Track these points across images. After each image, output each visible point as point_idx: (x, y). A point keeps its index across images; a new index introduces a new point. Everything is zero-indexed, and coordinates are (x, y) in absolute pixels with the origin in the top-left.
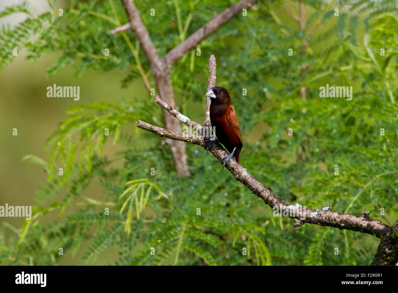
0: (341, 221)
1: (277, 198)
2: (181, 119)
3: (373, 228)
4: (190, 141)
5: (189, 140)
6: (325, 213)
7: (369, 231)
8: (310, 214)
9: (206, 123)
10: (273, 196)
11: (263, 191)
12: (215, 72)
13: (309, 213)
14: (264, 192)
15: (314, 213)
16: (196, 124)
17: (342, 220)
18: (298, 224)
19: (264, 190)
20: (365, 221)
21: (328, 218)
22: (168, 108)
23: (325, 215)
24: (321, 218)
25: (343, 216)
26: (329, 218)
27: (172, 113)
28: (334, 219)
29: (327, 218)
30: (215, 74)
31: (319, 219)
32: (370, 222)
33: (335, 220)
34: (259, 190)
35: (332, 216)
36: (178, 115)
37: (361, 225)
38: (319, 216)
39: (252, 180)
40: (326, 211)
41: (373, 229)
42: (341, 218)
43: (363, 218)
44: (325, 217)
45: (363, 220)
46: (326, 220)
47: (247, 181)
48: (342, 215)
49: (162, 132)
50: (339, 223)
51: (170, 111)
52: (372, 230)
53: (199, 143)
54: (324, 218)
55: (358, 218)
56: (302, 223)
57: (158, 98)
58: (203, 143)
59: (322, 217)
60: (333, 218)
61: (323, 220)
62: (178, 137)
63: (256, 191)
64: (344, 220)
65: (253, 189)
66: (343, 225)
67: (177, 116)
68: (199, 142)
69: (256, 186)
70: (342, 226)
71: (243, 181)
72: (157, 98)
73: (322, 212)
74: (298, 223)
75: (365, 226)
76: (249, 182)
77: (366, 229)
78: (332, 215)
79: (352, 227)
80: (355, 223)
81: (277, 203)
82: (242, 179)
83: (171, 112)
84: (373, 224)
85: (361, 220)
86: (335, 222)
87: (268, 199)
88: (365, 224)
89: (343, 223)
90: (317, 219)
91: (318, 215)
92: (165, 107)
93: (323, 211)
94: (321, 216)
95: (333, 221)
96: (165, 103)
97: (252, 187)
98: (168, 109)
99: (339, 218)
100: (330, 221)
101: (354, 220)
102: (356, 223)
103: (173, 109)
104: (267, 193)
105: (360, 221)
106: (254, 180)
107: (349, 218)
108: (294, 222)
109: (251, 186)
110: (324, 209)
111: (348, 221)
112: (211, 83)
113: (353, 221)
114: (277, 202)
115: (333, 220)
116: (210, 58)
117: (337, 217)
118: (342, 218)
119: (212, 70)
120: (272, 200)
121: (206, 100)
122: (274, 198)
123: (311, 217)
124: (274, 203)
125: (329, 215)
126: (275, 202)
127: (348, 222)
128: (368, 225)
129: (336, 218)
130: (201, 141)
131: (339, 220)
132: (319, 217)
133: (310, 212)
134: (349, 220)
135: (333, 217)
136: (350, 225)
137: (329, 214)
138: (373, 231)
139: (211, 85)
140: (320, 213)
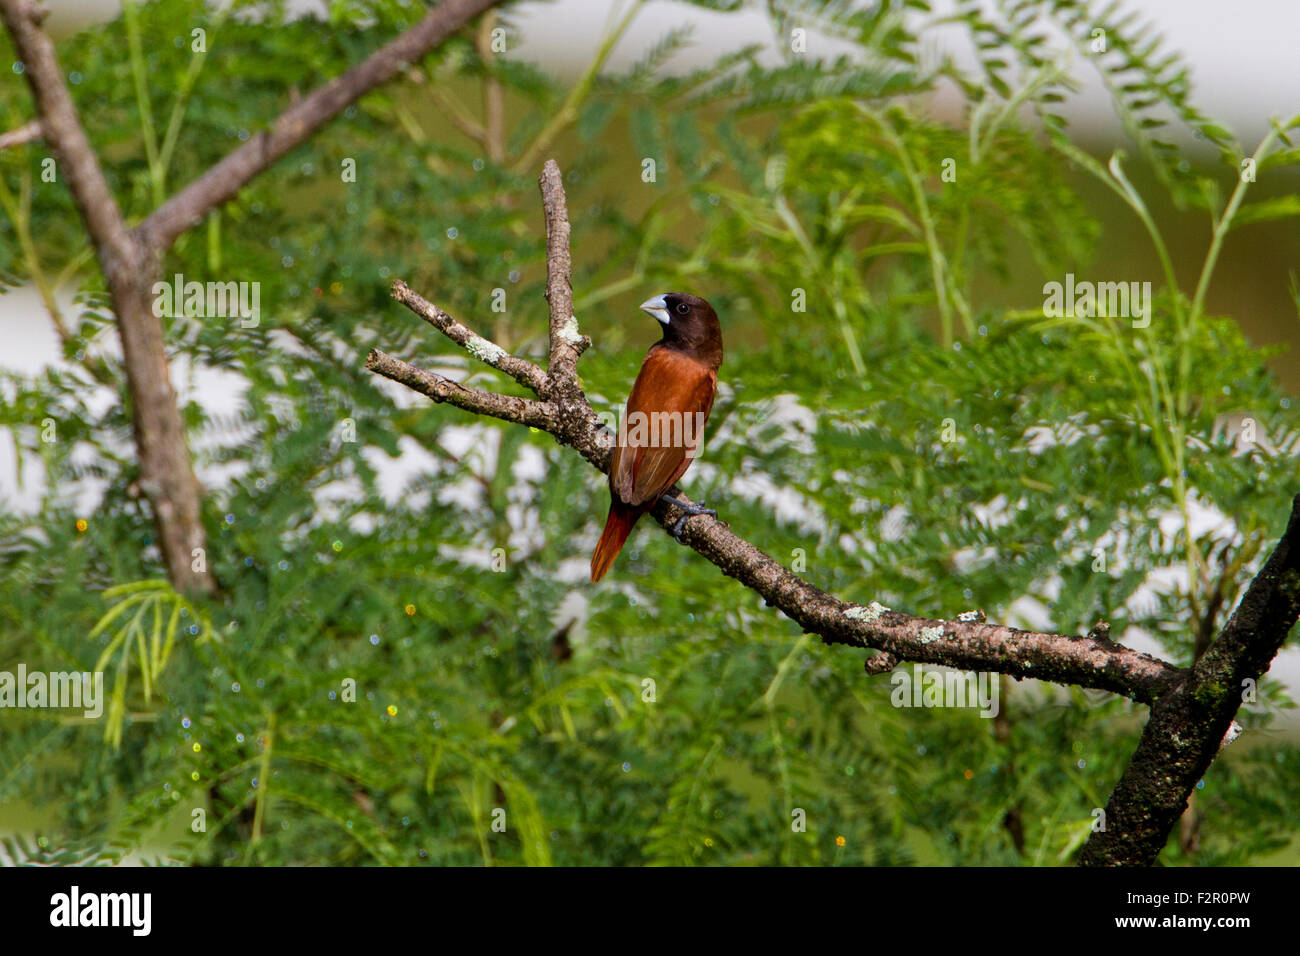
0: (1023, 654)
1: (807, 586)
2: (480, 352)
3: (1127, 672)
4: (519, 416)
5: (516, 413)
6: (970, 630)
7: (1115, 682)
8: (920, 633)
9: (559, 363)
10: (795, 581)
11: (760, 566)
12: (564, 211)
13: (915, 631)
14: (766, 567)
15: (934, 629)
16: (528, 367)
17: (1024, 651)
18: (883, 663)
19: (764, 563)
20: (1099, 652)
21: (978, 644)
22: (439, 318)
23: (969, 635)
24: (956, 644)
25: (1027, 638)
26: (982, 643)
27: (450, 335)
28: (998, 648)
29: (975, 644)
30: (565, 216)
31: (950, 649)
32: (1117, 655)
33: (1002, 650)
34: (749, 564)
35: (993, 639)
36: (471, 338)
37: (1089, 665)
38: (951, 638)
39: (721, 533)
40: (972, 623)
41: (1127, 676)
42: (1022, 642)
43: (1092, 644)
44: (969, 640)
45: (1092, 650)
46: (974, 650)
47: (705, 535)
48: (1025, 636)
49: (443, 387)
50: (1015, 659)
51: (446, 326)
52: (1123, 677)
53: (543, 424)
54: (965, 644)
55: (1077, 643)
56: (895, 661)
57: (404, 289)
58: (555, 425)
59: (961, 642)
60: (995, 645)
61: (963, 651)
62: (486, 404)
63: (736, 568)
64: (1031, 650)
65: (728, 560)
66: (1028, 664)
67: (466, 342)
68: (544, 420)
69: (737, 551)
70: (1026, 668)
71: (691, 537)
72: (401, 287)
73: (958, 626)
74: (882, 659)
75: (1102, 668)
76: (711, 540)
77: (1104, 674)
78: (992, 635)
79: (1056, 671)
80: (1069, 659)
81: (809, 601)
82: (691, 530)
83: (449, 329)
84: (1126, 660)
85: (1087, 650)
86: (1004, 657)
87: (777, 588)
88: (1100, 659)
89: (1027, 658)
90: (943, 647)
91: (947, 634)
92: (427, 316)
93: (961, 622)
94: (955, 638)
95: (997, 655)
96: (427, 303)
97: (723, 556)
98: (438, 321)
99: (1016, 644)
100: (984, 654)
101: (1064, 649)
102: (1072, 658)
103: (454, 321)
104: (774, 572)
105: (1083, 652)
106: (727, 533)
107: (1048, 643)
108: (869, 659)
109: (720, 552)
110: (963, 619)
111: (1044, 652)
112: (557, 243)
113: (1060, 652)
114: (810, 597)
115: (994, 650)
116: (545, 171)
117: (1007, 642)
118: (1026, 643)
119: (554, 205)
120: (792, 593)
121: (550, 295)
122: (796, 585)
123: (925, 641)
124: (799, 603)
125: (983, 635)
126: (802, 597)
127: (1044, 656)
128: (1111, 664)
129: (1005, 644)
130: (551, 419)
131: (1016, 650)
132: (951, 641)
133: (920, 628)
134: (1048, 648)
135: (996, 641)
136: (1051, 666)
137: (982, 632)
138: (1126, 680)
139: (558, 250)
140: (951, 630)
